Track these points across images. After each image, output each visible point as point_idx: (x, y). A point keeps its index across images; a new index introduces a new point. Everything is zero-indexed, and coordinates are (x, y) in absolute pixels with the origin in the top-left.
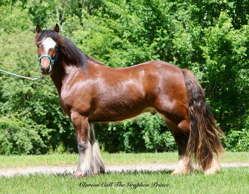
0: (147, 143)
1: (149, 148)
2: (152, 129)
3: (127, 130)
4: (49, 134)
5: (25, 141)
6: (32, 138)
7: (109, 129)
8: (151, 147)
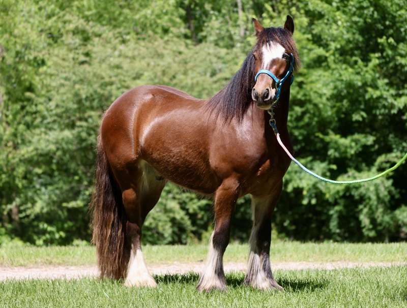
0: (364, 227)
1: (368, 235)
2: (375, 203)
3: (336, 203)
4: (200, 208)
5: (160, 221)
6: (171, 215)
7: (305, 202)
8: (372, 234)
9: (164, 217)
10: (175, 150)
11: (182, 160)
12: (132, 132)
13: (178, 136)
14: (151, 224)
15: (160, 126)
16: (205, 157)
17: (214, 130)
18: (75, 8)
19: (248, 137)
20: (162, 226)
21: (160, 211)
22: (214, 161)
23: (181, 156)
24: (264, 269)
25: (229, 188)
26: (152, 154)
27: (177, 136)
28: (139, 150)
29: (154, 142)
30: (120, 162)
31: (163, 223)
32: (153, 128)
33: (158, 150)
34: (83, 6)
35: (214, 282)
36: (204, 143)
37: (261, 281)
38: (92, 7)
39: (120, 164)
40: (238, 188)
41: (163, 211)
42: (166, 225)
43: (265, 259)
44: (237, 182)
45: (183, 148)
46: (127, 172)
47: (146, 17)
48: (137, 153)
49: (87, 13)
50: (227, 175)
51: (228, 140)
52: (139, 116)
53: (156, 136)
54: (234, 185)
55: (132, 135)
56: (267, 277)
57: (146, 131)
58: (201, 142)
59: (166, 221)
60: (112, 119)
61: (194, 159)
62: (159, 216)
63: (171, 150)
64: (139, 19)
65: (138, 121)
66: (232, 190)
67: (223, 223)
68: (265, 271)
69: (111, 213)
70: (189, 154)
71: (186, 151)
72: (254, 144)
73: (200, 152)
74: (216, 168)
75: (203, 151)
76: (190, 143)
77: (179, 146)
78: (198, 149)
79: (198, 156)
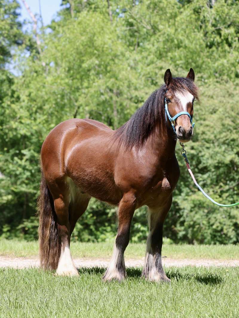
9: (228, 222)
10: (89, 170)
11: (94, 178)
12: (60, 155)
13: (91, 159)
14: (218, 227)
15: (78, 151)
16: (111, 177)
17: (117, 156)
18: (169, 58)
19: (143, 162)
20: (226, 229)
21: (226, 217)
22: (117, 180)
23: (92, 175)
24: (156, 265)
25: (128, 201)
26: (72, 173)
27: (89, 159)
28: (65, 169)
29: (74, 163)
30: (51, 178)
31: (228, 227)
32: (74, 152)
33: (76, 170)
34: (175, 56)
35: (115, 274)
36: (110, 165)
37: (154, 275)
38: (182, 58)
39: (51, 179)
40: (134, 201)
41: (228, 217)
42: (230, 228)
43: (157, 258)
44: (134, 196)
45: (94, 169)
46: (57, 186)
47: (223, 65)
48: (64, 172)
49: (178, 62)
50: (127, 191)
51: (127, 164)
52: (65, 143)
53: (75, 159)
54: (132, 199)
55: (60, 158)
56: (158, 271)
57: (69, 155)
58: (108, 165)
59: (229, 225)
60: (47, 145)
61: (103, 177)
62: (224, 221)
63: (85, 170)
64: (218, 67)
65: (64, 147)
66: (130, 202)
67: (123, 228)
68: (157, 267)
69: (49, 218)
70: (98, 173)
71: (96, 171)
72: (147, 167)
73: (107, 173)
74: (119, 185)
75: (109, 172)
76: (100, 165)
77: (92, 167)
78: (106, 169)
79: (105, 175)
